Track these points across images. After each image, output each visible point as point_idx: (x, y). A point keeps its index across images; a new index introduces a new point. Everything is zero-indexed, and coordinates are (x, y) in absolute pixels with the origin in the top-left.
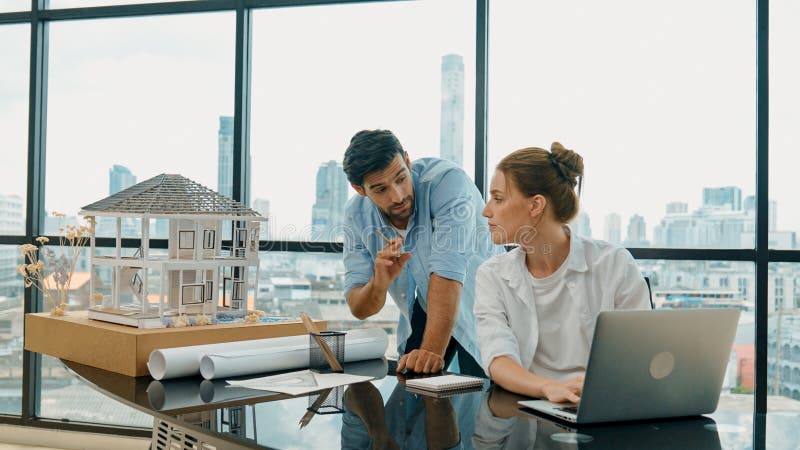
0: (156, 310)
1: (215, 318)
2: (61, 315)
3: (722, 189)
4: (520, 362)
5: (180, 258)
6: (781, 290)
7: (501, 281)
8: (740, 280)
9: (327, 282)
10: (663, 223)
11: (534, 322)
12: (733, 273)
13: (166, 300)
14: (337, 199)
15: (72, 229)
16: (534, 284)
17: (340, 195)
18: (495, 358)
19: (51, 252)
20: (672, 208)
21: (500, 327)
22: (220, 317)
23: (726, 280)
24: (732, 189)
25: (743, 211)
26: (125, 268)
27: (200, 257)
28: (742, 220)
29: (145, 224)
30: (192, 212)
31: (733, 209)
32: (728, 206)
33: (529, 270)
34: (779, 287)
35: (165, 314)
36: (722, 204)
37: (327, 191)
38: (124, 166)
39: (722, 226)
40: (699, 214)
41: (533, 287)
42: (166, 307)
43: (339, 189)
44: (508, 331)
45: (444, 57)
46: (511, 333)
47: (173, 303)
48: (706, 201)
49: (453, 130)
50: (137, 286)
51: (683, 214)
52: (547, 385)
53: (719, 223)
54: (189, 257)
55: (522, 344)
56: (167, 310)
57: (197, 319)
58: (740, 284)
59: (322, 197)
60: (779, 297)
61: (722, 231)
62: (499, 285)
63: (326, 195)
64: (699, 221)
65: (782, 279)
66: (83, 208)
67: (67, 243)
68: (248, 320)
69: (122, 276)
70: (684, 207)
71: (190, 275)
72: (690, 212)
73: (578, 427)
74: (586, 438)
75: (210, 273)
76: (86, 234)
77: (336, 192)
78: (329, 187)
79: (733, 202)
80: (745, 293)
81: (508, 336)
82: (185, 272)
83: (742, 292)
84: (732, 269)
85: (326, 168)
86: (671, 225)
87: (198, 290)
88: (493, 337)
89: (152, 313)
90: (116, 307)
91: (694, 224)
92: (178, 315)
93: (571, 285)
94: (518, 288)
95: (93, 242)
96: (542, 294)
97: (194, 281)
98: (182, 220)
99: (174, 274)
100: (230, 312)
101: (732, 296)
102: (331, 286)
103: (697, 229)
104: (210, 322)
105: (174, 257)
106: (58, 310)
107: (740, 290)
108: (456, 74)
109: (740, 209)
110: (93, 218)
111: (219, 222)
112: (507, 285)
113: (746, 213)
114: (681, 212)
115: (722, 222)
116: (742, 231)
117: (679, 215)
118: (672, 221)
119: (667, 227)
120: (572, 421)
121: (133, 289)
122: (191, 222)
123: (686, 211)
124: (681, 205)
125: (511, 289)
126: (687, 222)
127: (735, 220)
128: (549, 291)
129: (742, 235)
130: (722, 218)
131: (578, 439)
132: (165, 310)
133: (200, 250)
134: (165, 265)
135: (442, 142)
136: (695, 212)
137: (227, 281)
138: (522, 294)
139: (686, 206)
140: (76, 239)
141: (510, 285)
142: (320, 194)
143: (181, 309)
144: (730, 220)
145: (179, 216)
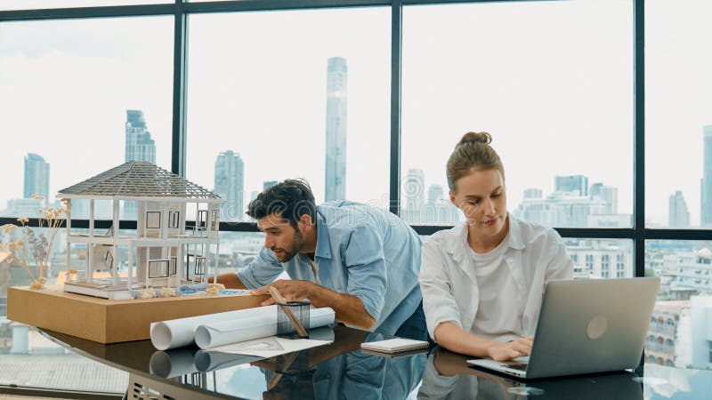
0: (125, 283)
1: (179, 291)
2: (39, 287)
3: (571, 177)
4: (461, 326)
5: (148, 236)
6: (622, 265)
7: (447, 256)
8: (587, 256)
9: (225, 259)
10: (521, 207)
11: (475, 290)
12: (581, 250)
13: (134, 275)
14: (233, 185)
15: (50, 210)
16: (476, 259)
17: (236, 181)
18: (441, 323)
19: (31, 231)
20: (528, 193)
21: (444, 296)
22: (183, 289)
23: (575, 256)
24: (580, 177)
25: (589, 195)
26: (98, 245)
27: (165, 236)
28: (588, 204)
29: (116, 205)
30: (159, 195)
31: (581, 194)
32: (577, 192)
33: (470, 246)
34: (620, 263)
35: (133, 287)
36: (571, 190)
37: (225, 178)
38: (39, 154)
39: (572, 209)
40: (552, 199)
41: (474, 261)
42: (135, 281)
43: (236, 176)
44: (451, 300)
45: (329, 60)
46: (454, 302)
47: (141, 277)
48: (558, 189)
49: (338, 124)
50: (108, 262)
51: (538, 199)
52: (492, 346)
53: (569, 207)
54: (156, 236)
55: (462, 311)
56: (136, 283)
57: (163, 291)
58: (587, 259)
59: (220, 183)
60: (620, 271)
61: (571, 214)
62: (445, 260)
63: (224, 181)
64: (552, 205)
65: (623, 255)
66: (60, 192)
67: (46, 224)
68: (209, 293)
69: (95, 252)
70: (538, 193)
71: (156, 252)
72: (544, 198)
73: (527, 381)
74: (537, 391)
75: (174, 250)
76: (63, 216)
77: (233, 179)
78: (226, 174)
79: (581, 189)
80: (591, 267)
81: (452, 304)
82: (151, 249)
83: (589, 267)
84: (580, 247)
85: (224, 157)
86: (527, 208)
87: (164, 265)
88: (438, 305)
89: (122, 286)
90: (89, 281)
91: (547, 208)
92: (145, 287)
93: (510, 261)
94: (461, 261)
95: (69, 224)
96: (482, 266)
97: (160, 258)
98: (149, 202)
99: (142, 250)
100: (193, 285)
101: (580, 270)
102: (229, 263)
103: (550, 212)
104: (174, 294)
105: (142, 236)
106: (37, 282)
107: (587, 265)
108: (340, 75)
109: (586, 195)
110: (69, 200)
111: (184, 205)
112: (451, 258)
113: (592, 199)
114: (536, 197)
115: (572, 205)
116: (589, 214)
117: (534, 200)
118: (528, 205)
119: (524, 210)
120: (521, 376)
121: (105, 264)
122: (158, 204)
123: (541, 196)
124: (536, 191)
125: (455, 262)
126: (542, 205)
127: (583, 204)
128: (488, 264)
129: (589, 217)
130: (571, 203)
131: (529, 392)
132: (134, 283)
133: (165, 230)
134: (134, 242)
135: (327, 134)
136: (548, 197)
137: (190, 258)
138: (465, 267)
139: (541, 192)
140: (53, 220)
141: (455, 259)
142: (219, 180)
143: (148, 282)
144: (578, 204)
145: (146, 198)
